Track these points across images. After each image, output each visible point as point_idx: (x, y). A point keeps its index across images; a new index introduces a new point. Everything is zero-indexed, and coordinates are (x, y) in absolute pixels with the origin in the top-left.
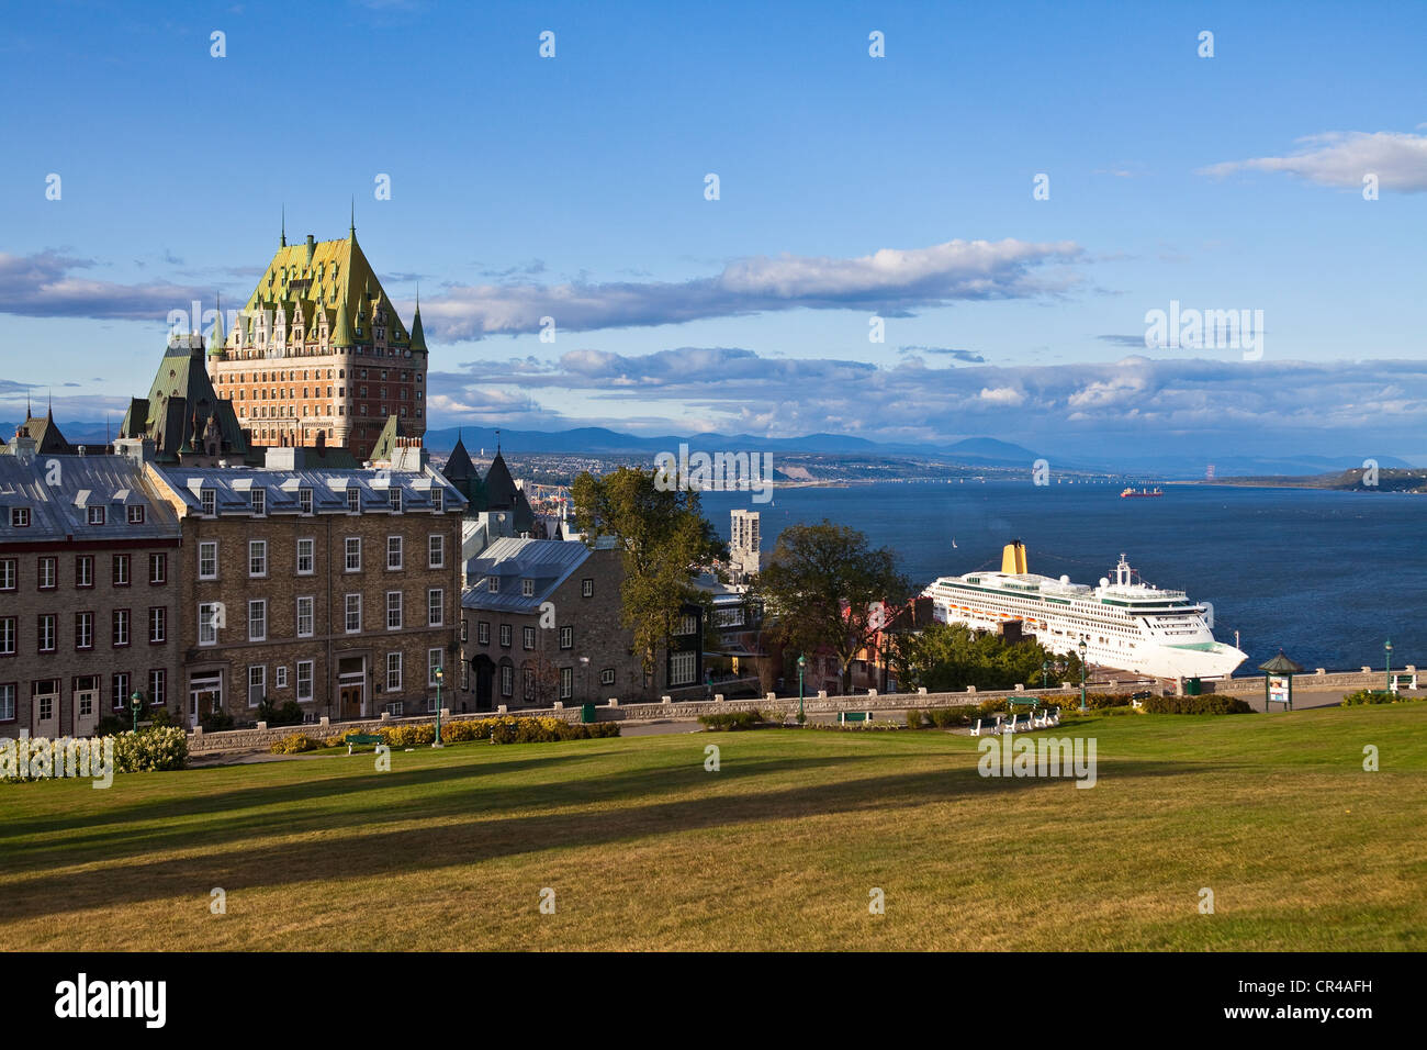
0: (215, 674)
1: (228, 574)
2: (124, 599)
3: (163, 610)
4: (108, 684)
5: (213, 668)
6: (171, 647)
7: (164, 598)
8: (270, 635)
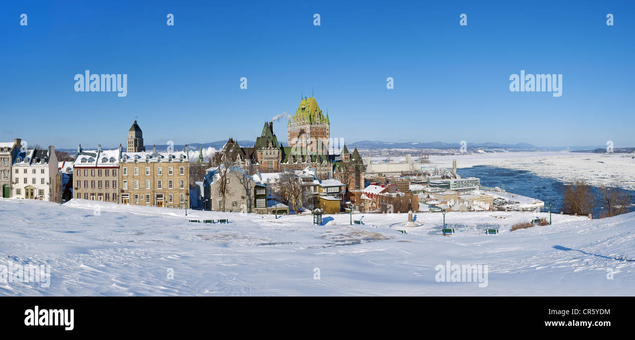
0: (128, 195)
1: (129, 174)
2: (107, 178)
3: (116, 181)
4: (105, 195)
5: (127, 194)
6: (117, 189)
7: (116, 178)
8: (139, 188)
